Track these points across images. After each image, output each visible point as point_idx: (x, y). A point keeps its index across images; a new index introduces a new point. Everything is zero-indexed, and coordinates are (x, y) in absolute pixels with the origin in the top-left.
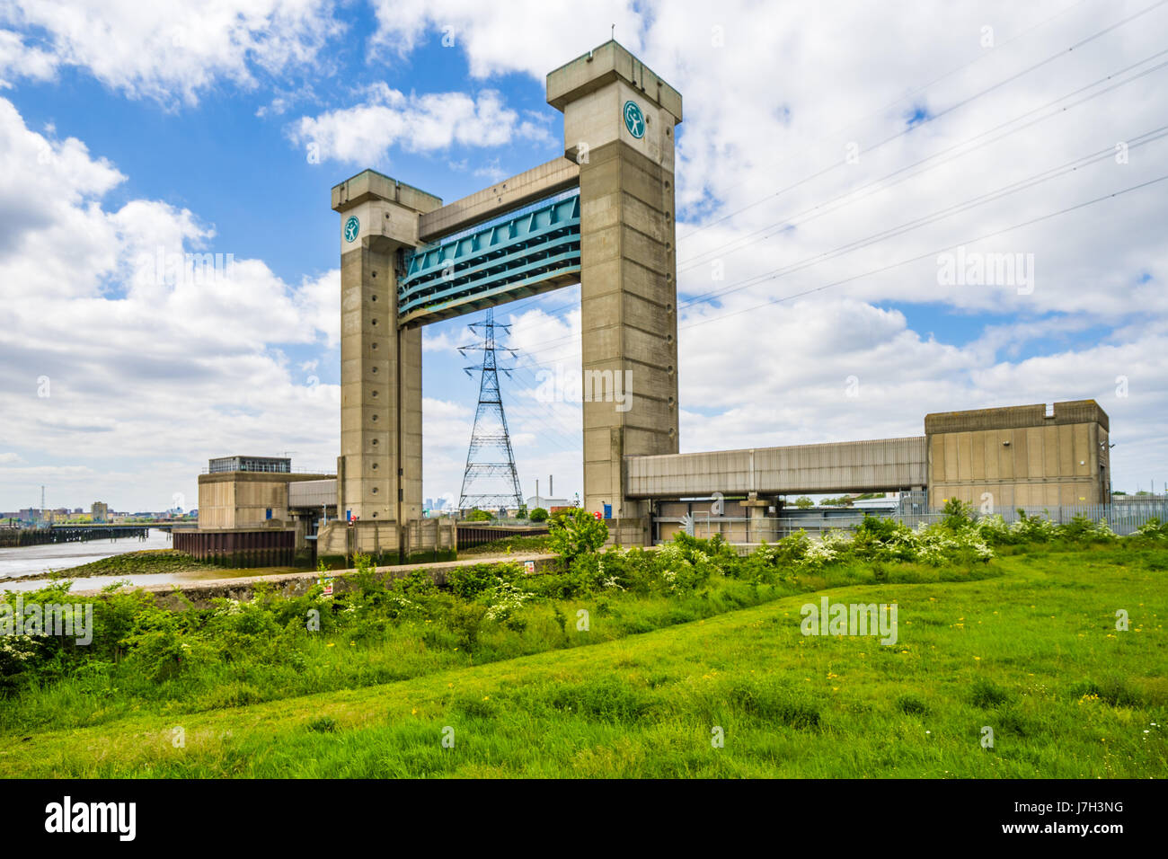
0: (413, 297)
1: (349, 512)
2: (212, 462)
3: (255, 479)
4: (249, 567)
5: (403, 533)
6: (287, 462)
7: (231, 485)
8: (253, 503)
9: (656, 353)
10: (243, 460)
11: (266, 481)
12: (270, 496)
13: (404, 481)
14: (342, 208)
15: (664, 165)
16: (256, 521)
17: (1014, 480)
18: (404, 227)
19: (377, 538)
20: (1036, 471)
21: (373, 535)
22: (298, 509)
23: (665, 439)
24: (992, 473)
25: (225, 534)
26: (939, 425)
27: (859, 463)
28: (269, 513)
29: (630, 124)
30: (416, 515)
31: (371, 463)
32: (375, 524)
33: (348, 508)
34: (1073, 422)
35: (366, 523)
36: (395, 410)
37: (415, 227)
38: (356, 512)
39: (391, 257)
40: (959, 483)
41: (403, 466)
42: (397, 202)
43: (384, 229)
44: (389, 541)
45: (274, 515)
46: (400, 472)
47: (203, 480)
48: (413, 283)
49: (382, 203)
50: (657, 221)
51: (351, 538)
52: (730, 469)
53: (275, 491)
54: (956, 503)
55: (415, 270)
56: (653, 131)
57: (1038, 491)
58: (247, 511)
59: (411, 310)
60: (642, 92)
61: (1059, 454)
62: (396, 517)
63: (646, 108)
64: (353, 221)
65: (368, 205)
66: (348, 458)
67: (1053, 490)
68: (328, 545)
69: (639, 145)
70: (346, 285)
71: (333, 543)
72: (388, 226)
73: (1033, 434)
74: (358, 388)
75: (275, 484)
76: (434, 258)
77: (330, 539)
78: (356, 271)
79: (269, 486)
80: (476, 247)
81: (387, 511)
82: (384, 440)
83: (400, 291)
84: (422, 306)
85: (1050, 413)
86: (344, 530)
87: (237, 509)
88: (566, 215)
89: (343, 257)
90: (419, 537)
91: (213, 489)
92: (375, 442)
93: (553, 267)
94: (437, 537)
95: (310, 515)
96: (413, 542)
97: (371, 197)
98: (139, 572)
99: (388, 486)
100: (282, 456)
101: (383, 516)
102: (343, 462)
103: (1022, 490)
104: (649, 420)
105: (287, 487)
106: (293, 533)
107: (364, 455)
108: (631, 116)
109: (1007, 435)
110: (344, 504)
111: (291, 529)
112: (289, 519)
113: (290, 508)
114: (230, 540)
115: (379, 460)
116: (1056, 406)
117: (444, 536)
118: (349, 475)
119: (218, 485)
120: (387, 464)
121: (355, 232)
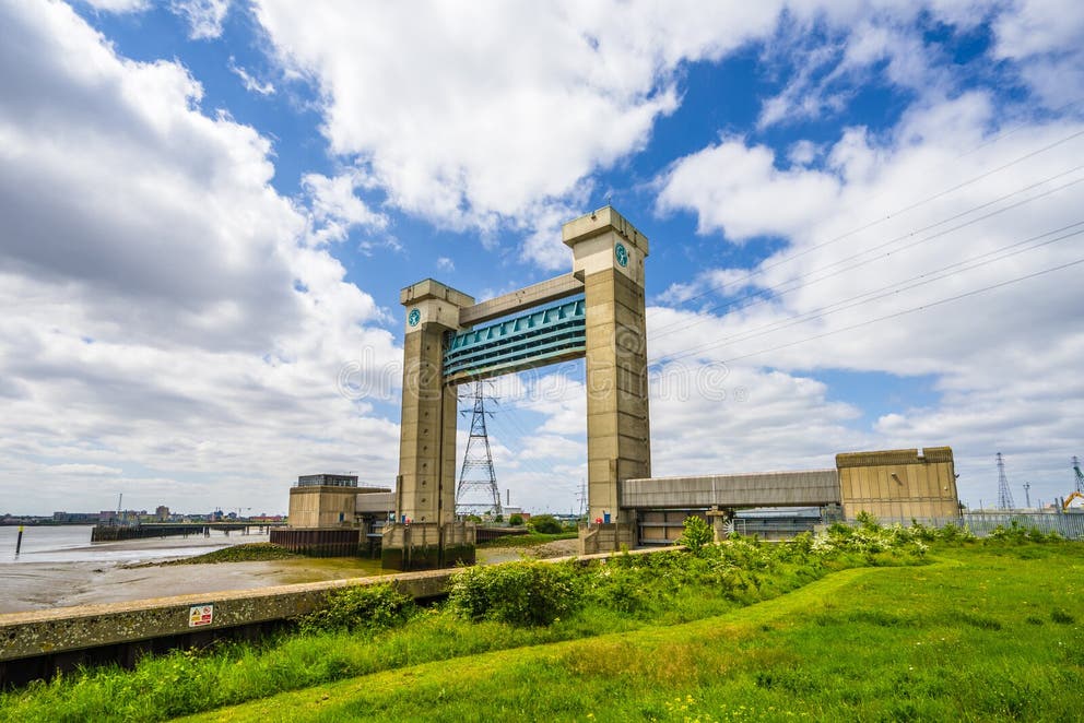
0: (454, 364)
1: (404, 517)
2: (301, 478)
3: (334, 491)
4: (327, 557)
5: (441, 533)
6: (355, 478)
7: (316, 497)
8: (331, 509)
9: (636, 408)
10: (326, 477)
11: (341, 492)
12: (343, 503)
13: (443, 495)
14: (408, 304)
15: (639, 283)
16: (334, 523)
17: (900, 500)
18: (450, 316)
19: (424, 536)
20: (914, 494)
21: (422, 533)
22: (362, 514)
23: (643, 467)
24: (885, 495)
25: (312, 532)
26: (846, 462)
27: (790, 486)
28: (342, 517)
29: (619, 258)
30: (450, 518)
31: (422, 480)
32: (423, 525)
33: (403, 513)
34: (937, 461)
35: (417, 525)
36: (439, 443)
37: (457, 317)
38: (410, 516)
39: (439, 337)
40: (862, 501)
41: (443, 483)
42: (446, 300)
43: (437, 318)
44: (432, 538)
45: (345, 519)
46: (440, 487)
47: (293, 491)
48: (455, 355)
49: (437, 300)
50: (635, 320)
51: (407, 535)
52: (698, 489)
53: (346, 500)
54: (864, 514)
55: (456, 346)
56: (632, 262)
57: (917, 506)
58: (327, 515)
59: (454, 373)
60: (626, 238)
61: (929, 483)
62: (437, 520)
63: (628, 247)
64: (416, 313)
65: (427, 301)
66: (405, 478)
67: (927, 507)
68: (390, 541)
69: (624, 271)
70: (408, 356)
71: (394, 539)
72: (441, 317)
73: (911, 468)
74: (415, 426)
75: (347, 495)
76: (471, 339)
77: (392, 536)
78: (417, 345)
79: (343, 496)
80: (503, 333)
81: (431, 517)
82: (430, 464)
83: (445, 360)
84: (463, 370)
85: (921, 454)
86: (402, 530)
87: (320, 514)
88: (571, 315)
89: (407, 336)
90: (452, 535)
91: (302, 499)
92: (425, 465)
93: (561, 348)
94: (464, 535)
95: (371, 518)
96: (448, 539)
97: (430, 297)
98: (251, 560)
99: (432, 498)
100: (352, 474)
101: (428, 520)
102: (400, 480)
103: (906, 506)
104: (633, 454)
105: (355, 498)
106: (358, 531)
107: (417, 474)
108: (620, 254)
109: (893, 470)
110: (400, 511)
111: (356, 529)
112: (356, 521)
113: (356, 513)
114: (315, 535)
115: (427, 479)
116: (925, 451)
117: (469, 534)
118: (405, 489)
119: (306, 495)
120: (432, 481)
121: (417, 319)
